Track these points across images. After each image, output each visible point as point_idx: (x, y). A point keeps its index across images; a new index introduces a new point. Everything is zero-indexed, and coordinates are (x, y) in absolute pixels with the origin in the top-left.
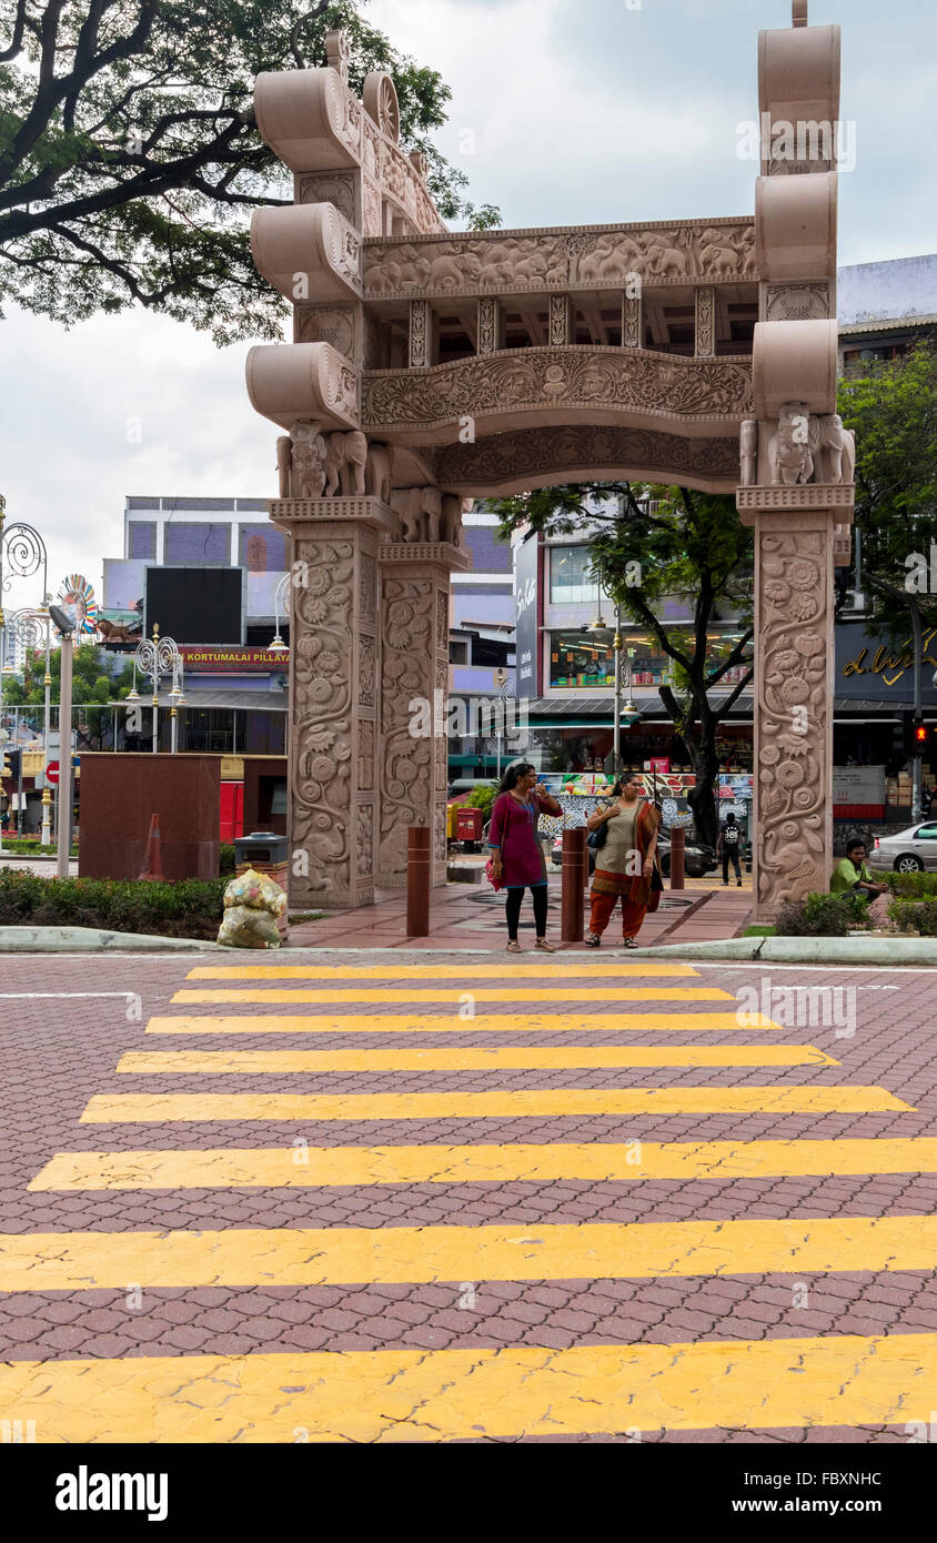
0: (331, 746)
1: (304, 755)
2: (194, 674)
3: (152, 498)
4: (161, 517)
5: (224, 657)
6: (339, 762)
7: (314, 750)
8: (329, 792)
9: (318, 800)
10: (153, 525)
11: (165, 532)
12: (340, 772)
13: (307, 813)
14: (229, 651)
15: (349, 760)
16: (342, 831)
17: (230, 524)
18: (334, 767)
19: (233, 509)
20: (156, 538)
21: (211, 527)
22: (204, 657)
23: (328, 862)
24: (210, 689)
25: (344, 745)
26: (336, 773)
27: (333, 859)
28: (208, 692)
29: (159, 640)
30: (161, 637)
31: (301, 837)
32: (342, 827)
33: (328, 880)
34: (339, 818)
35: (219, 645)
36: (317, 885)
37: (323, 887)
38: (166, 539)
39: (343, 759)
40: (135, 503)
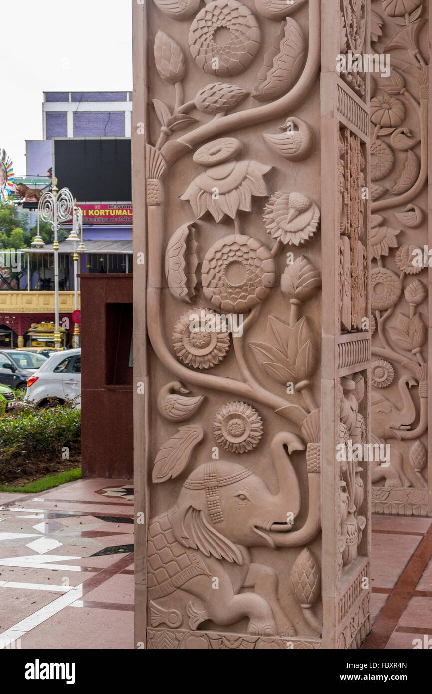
0: (259, 202)
1: (180, 232)
2: (95, 227)
3: (63, 93)
4: (70, 108)
5: (119, 212)
6: (283, 248)
7: (208, 217)
8: (253, 340)
9: (224, 363)
10: (65, 114)
11: (74, 120)
12: (286, 280)
13: (193, 402)
14: (122, 208)
15: (314, 242)
16: (297, 457)
17: (124, 112)
18: (268, 264)
19: (126, 101)
20: (66, 125)
21: (109, 114)
22: (102, 212)
23: (254, 547)
24: (107, 239)
25: (298, 198)
26: (276, 283)
27: (270, 539)
28: (106, 241)
29: (57, 192)
30: (60, 189)
31: (175, 473)
32: (295, 445)
33: (255, 600)
34: (285, 418)
35: (114, 203)
36: (222, 613)
37: (242, 619)
38: (75, 125)
39: (296, 240)
40: (51, 97)
